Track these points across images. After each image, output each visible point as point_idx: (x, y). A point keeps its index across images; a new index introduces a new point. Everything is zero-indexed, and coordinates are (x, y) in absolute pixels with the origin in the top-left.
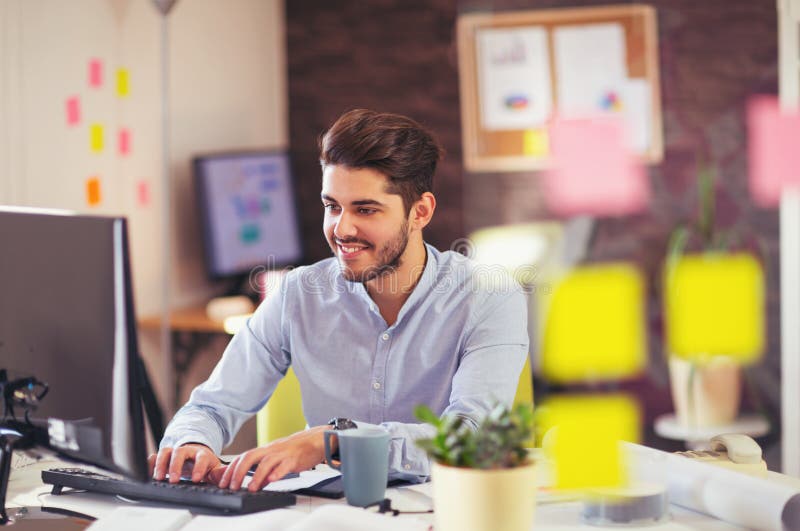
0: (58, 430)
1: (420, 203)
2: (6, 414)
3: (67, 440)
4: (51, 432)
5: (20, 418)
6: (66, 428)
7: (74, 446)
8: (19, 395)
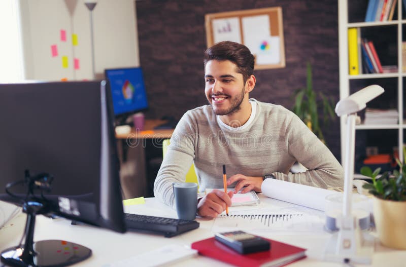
0: (65, 204)
1: (250, 80)
2: (28, 194)
3: (72, 209)
4: (61, 204)
5: (39, 196)
6: (70, 202)
7: (76, 213)
8: (38, 183)
